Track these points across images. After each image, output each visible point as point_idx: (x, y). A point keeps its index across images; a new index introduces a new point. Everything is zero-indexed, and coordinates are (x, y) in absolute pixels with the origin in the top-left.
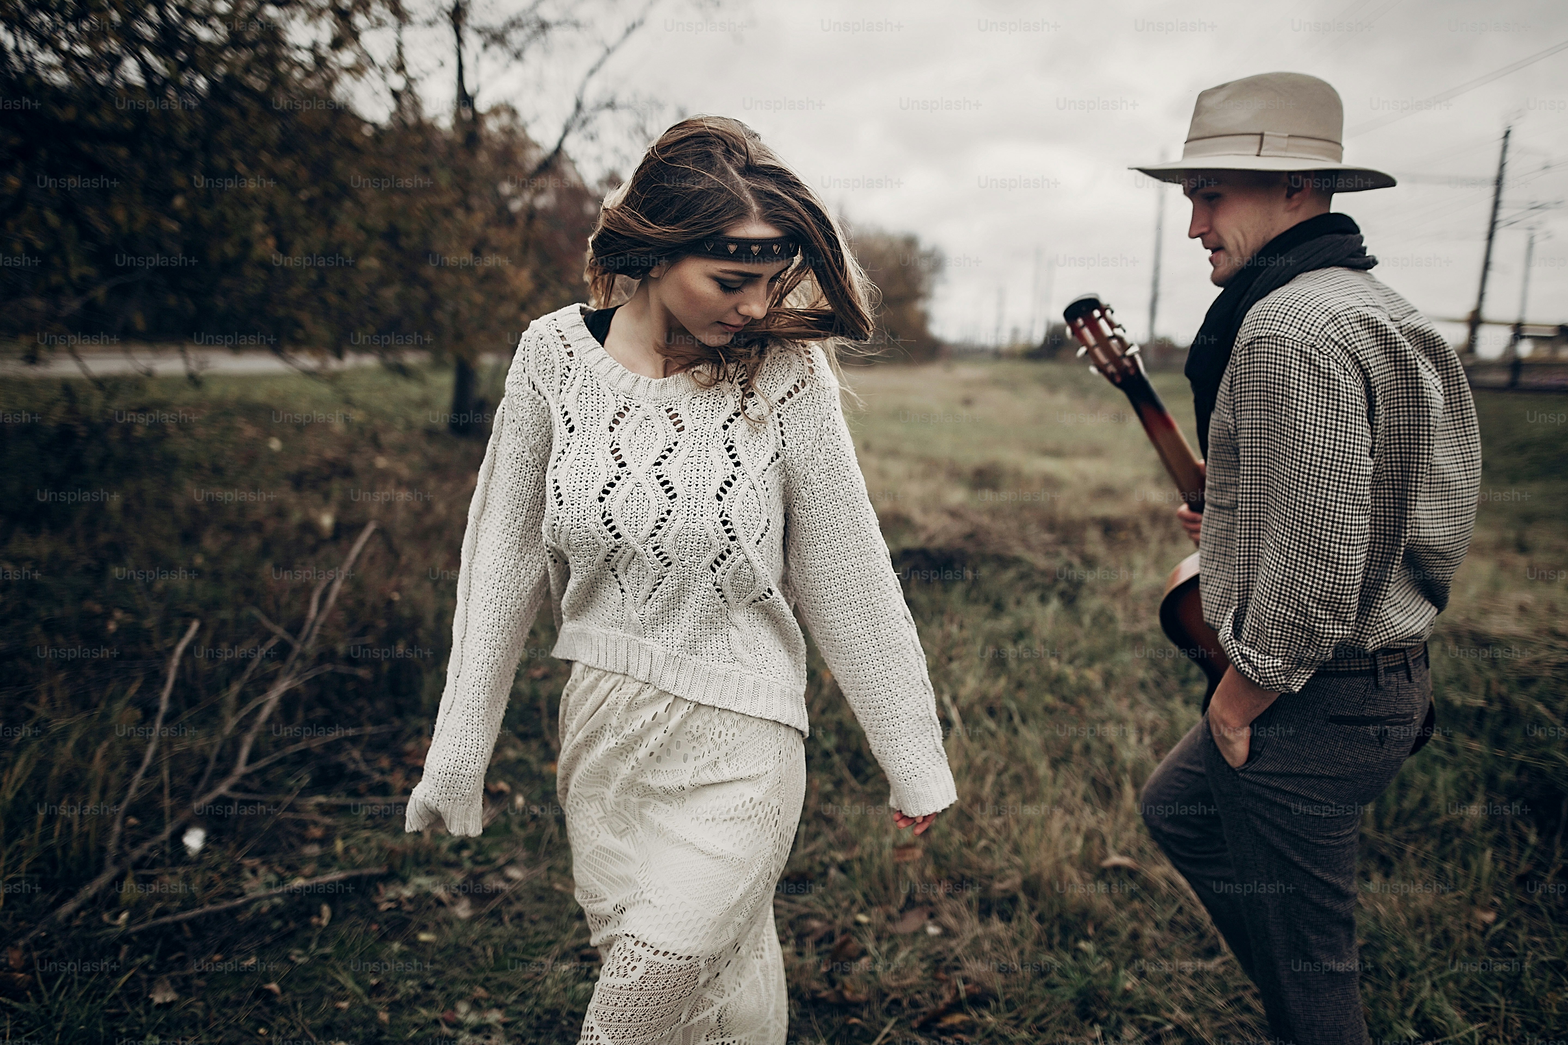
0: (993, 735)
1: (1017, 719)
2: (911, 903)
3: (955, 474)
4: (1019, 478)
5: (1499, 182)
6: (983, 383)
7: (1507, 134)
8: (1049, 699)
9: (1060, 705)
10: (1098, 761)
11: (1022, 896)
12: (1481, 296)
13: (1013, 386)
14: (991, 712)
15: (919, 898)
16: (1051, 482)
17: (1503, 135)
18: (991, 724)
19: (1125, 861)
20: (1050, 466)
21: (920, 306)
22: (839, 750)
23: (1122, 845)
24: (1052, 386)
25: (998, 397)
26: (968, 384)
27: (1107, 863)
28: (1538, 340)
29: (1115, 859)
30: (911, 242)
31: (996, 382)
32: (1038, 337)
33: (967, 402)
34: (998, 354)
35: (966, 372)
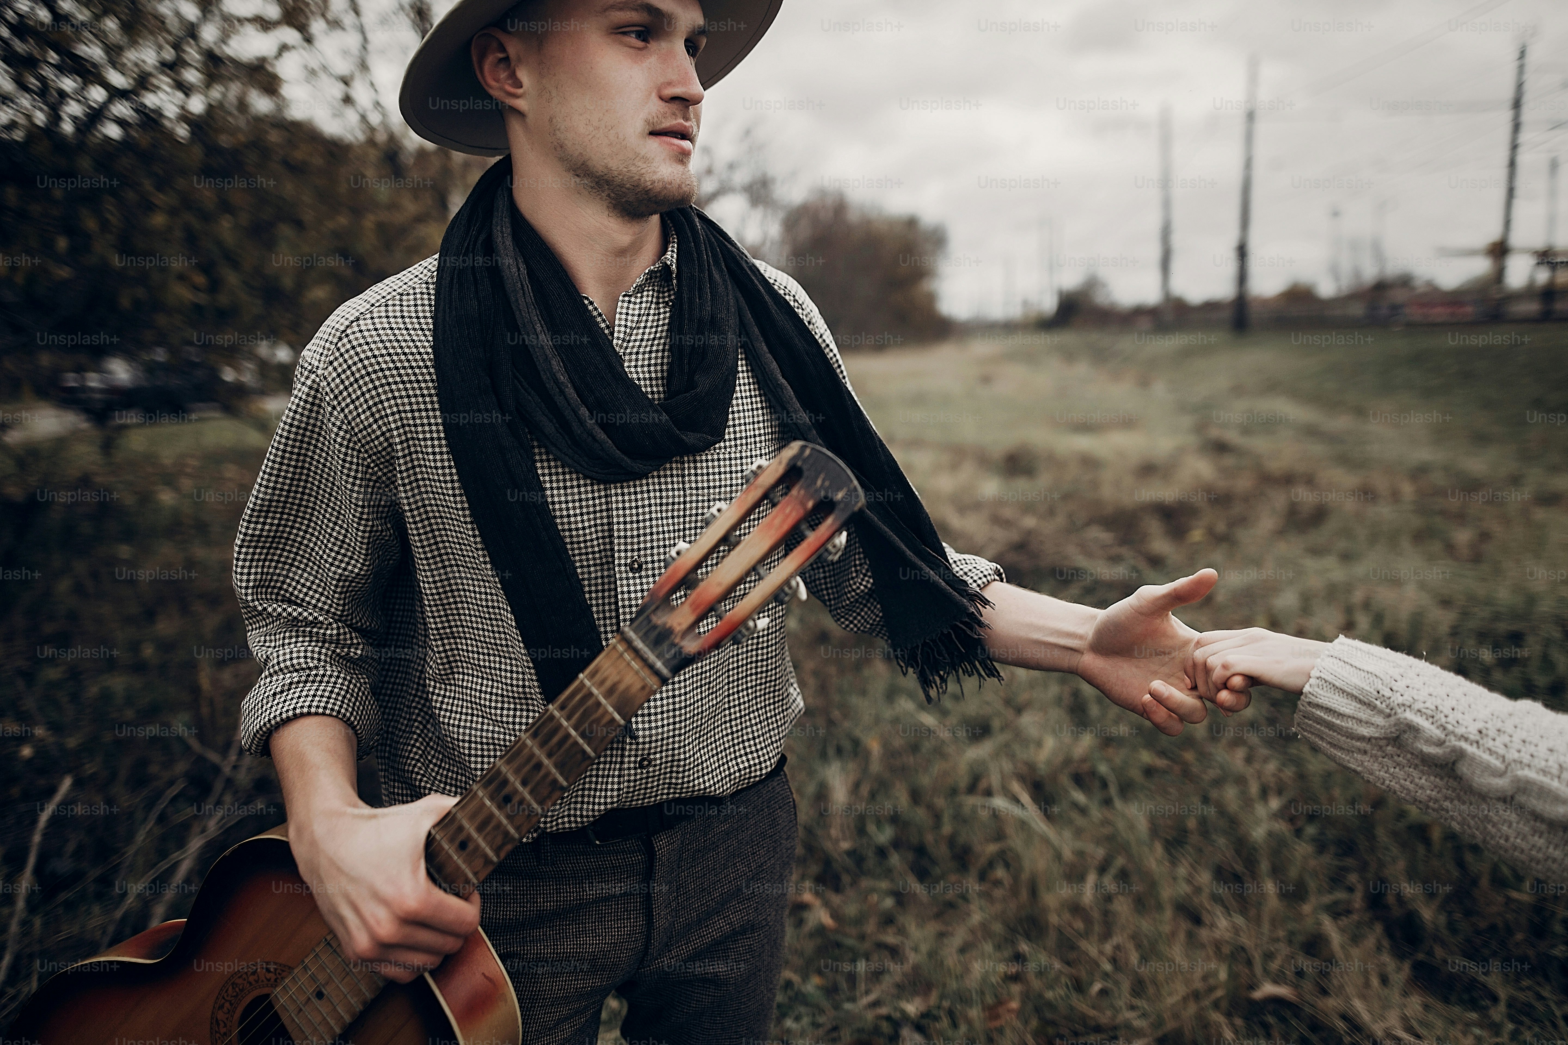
0: (1083, 811)
1: (1113, 790)
3: (984, 461)
4: (1054, 461)
5: (1517, 104)
6: (998, 359)
7: (1522, 54)
8: (1146, 757)
9: (1161, 763)
10: (1221, 841)
12: (1507, 223)
13: (1029, 358)
14: (1079, 780)
16: (1089, 462)
17: (1516, 55)
18: (1079, 797)
19: (1282, 991)
20: (1084, 443)
21: (928, 285)
22: (896, 844)
23: (1274, 966)
24: (1069, 356)
25: (1017, 372)
26: (984, 361)
27: (1257, 995)
29: (1269, 989)
30: (912, 223)
31: (1010, 357)
32: (1049, 304)
33: (986, 380)
34: (1008, 327)
35: (981, 348)
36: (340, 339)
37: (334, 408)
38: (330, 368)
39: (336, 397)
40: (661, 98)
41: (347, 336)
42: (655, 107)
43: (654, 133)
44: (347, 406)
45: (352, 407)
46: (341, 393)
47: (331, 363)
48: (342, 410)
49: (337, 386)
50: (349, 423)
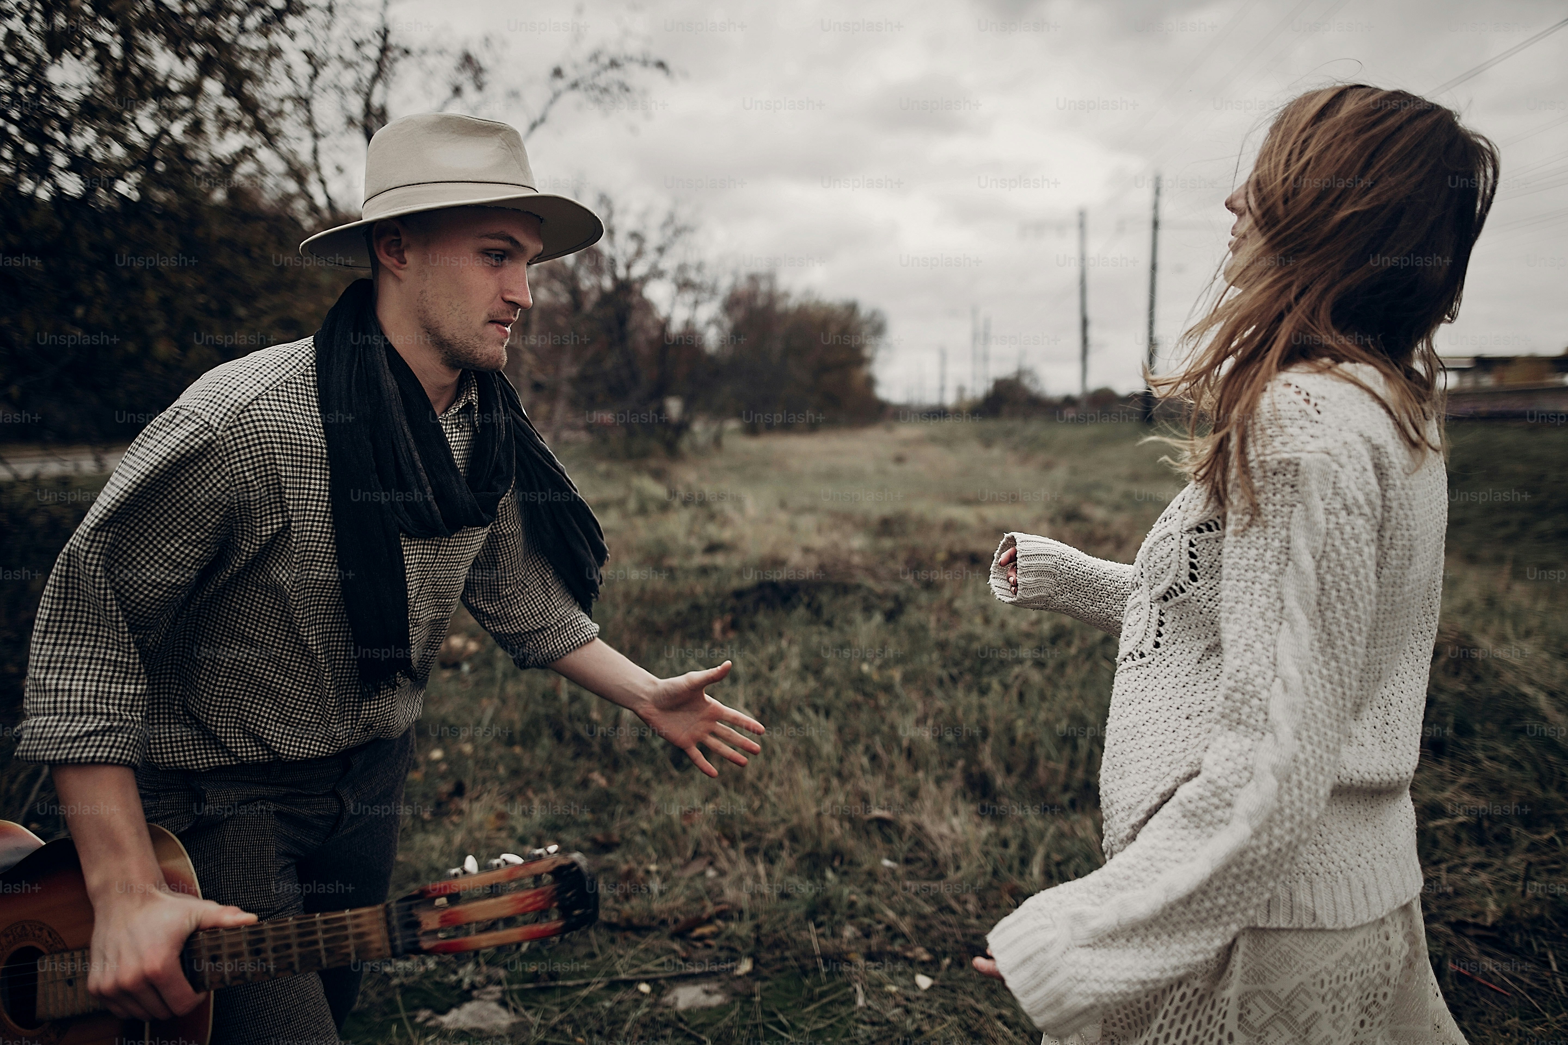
2: (696, 854)
3: (862, 525)
4: (923, 525)
6: (920, 442)
11: (787, 843)
13: (948, 442)
15: (703, 849)
19: (885, 814)
21: (865, 371)
24: (988, 443)
25: (932, 452)
26: (906, 443)
28: (1461, 371)
29: (877, 813)
30: (852, 308)
31: (933, 440)
33: (899, 460)
35: (907, 431)
36: (242, 412)
37: (224, 462)
38: (228, 432)
39: (228, 455)
40: (503, 299)
41: (249, 411)
42: (499, 305)
43: (492, 322)
44: (235, 463)
45: (239, 465)
46: (233, 452)
47: (230, 428)
48: (230, 465)
49: (231, 447)
50: (233, 476)
